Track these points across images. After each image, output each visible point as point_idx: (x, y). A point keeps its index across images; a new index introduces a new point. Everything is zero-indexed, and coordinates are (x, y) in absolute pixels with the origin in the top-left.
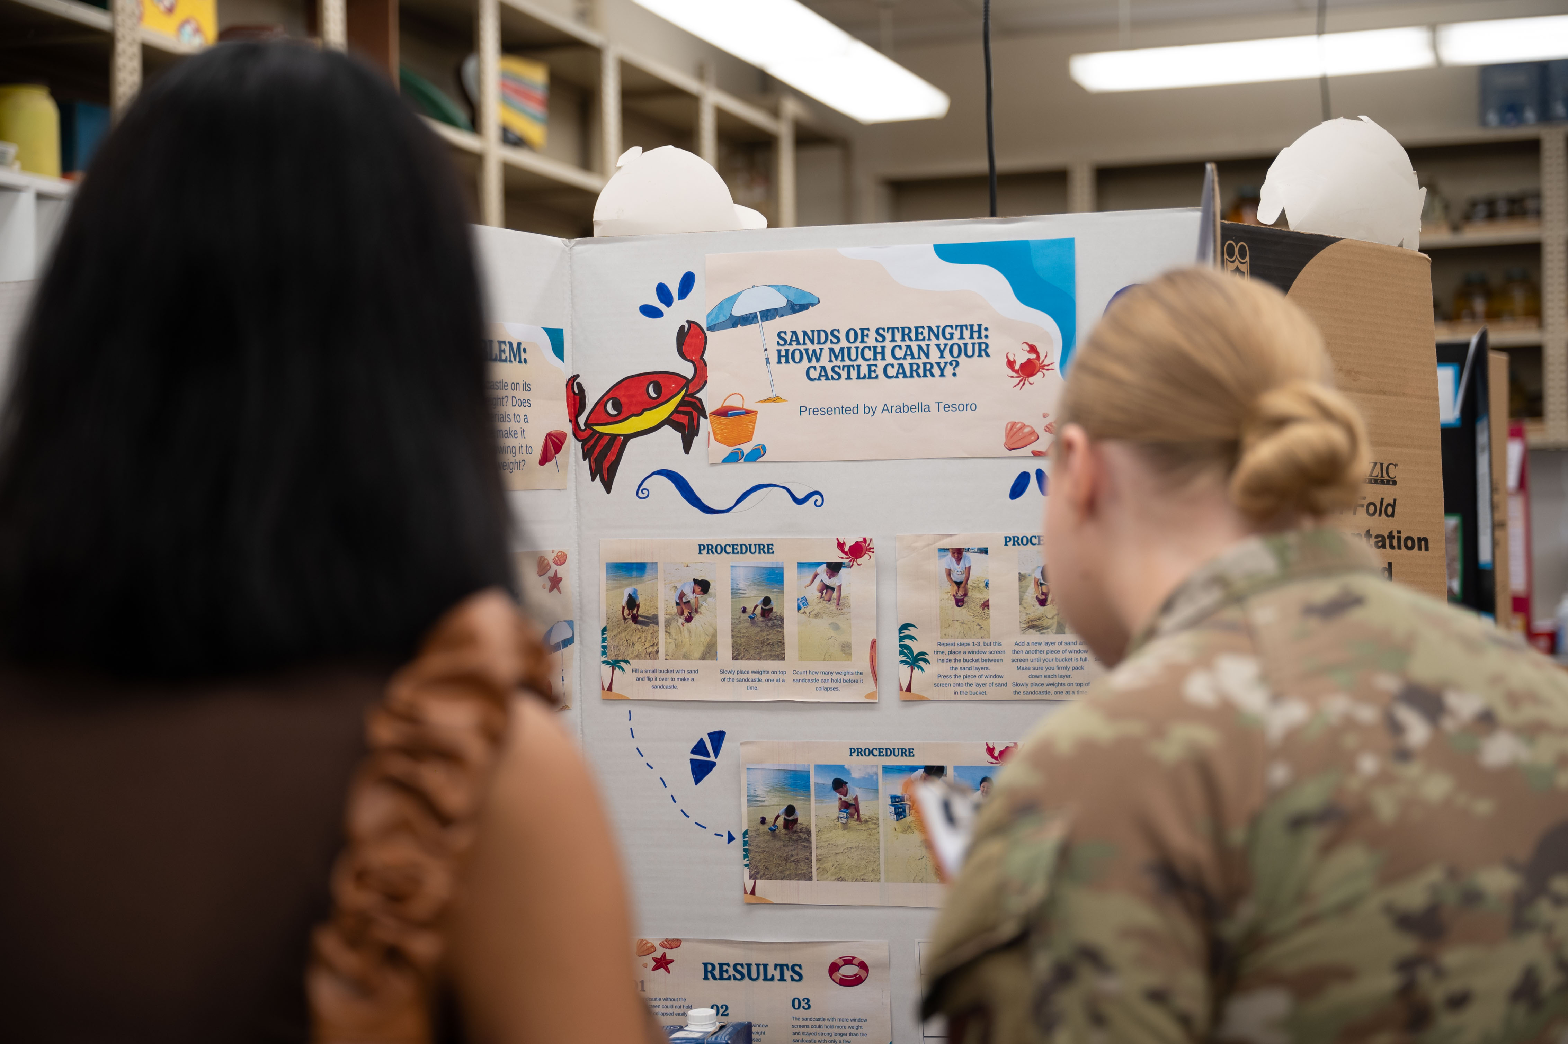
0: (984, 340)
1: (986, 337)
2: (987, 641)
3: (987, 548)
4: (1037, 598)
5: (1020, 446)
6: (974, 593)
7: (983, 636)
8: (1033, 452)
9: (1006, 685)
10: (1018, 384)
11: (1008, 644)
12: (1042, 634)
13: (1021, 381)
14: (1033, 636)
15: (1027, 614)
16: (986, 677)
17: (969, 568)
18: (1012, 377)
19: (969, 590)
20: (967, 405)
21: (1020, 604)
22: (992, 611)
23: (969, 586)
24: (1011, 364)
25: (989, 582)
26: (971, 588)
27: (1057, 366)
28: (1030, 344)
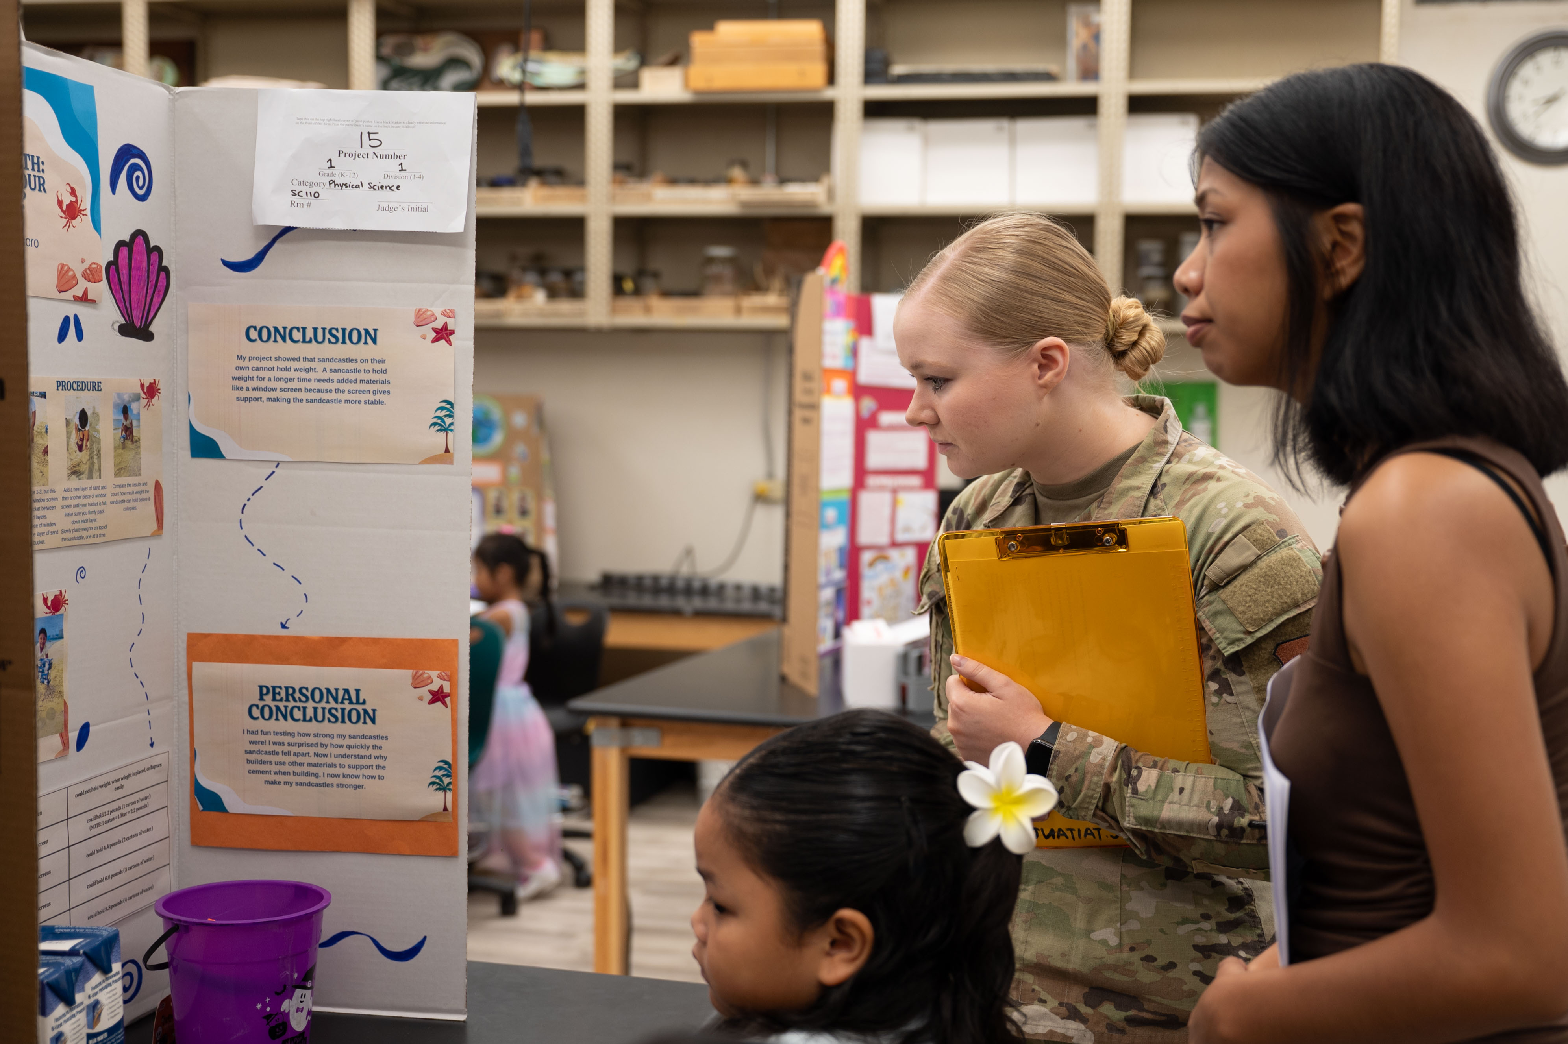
0: (41, 174)
1: (43, 171)
2: (46, 488)
3: (45, 392)
4: (77, 444)
5: (67, 289)
6: (38, 439)
7: (44, 483)
8: (74, 296)
9: (57, 532)
10: (66, 226)
11: (59, 489)
12: (79, 479)
13: (67, 223)
14: (75, 483)
15: (72, 460)
16: (45, 525)
17: (35, 412)
18: (62, 217)
19: (35, 436)
20: (32, 240)
21: (68, 450)
22: (50, 457)
23: (35, 431)
24: (60, 203)
25: (48, 428)
26: (36, 433)
27: (88, 212)
28: (72, 186)
